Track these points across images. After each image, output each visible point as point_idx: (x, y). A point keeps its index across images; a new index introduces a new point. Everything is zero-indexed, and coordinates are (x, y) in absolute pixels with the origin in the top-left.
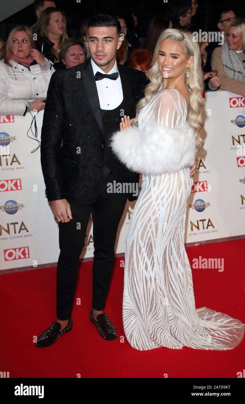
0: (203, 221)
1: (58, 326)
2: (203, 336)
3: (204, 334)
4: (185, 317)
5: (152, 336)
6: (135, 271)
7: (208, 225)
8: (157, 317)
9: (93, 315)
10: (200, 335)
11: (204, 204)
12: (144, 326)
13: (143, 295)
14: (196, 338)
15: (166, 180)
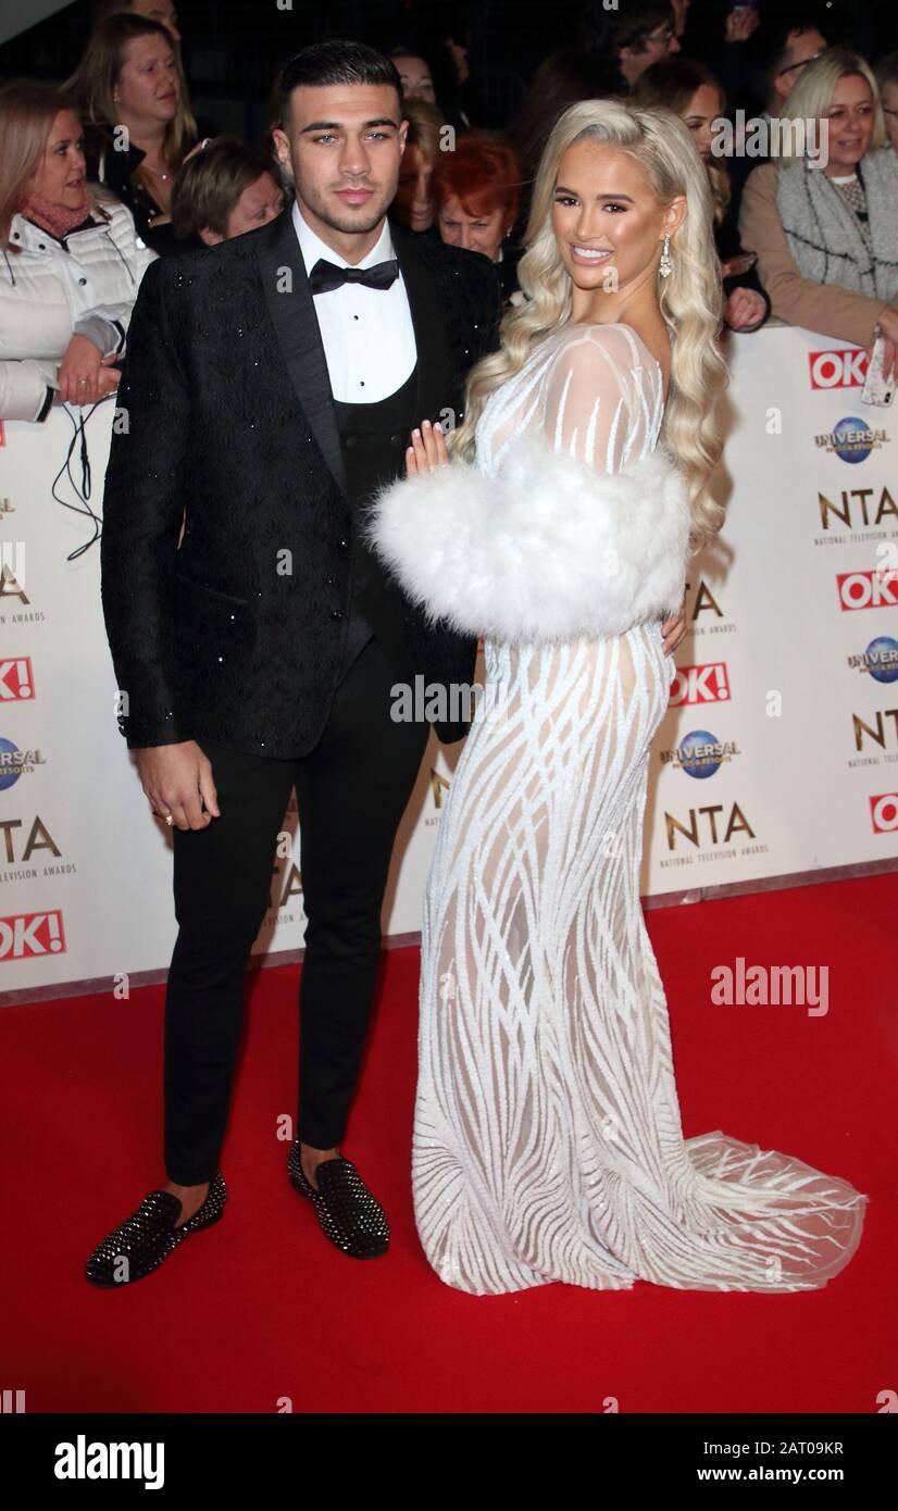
0: (712, 810)
1: (172, 1206)
2: (712, 1240)
3: (712, 1232)
4: (645, 1171)
5: (521, 1247)
6: (461, 1005)
7: (731, 829)
8: (542, 1174)
9: (300, 1166)
10: (700, 1235)
11: (714, 751)
12: (493, 1210)
13: (490, 1096)
14: (685, 1248)
15: (577, 667)
